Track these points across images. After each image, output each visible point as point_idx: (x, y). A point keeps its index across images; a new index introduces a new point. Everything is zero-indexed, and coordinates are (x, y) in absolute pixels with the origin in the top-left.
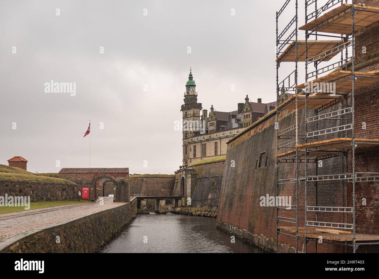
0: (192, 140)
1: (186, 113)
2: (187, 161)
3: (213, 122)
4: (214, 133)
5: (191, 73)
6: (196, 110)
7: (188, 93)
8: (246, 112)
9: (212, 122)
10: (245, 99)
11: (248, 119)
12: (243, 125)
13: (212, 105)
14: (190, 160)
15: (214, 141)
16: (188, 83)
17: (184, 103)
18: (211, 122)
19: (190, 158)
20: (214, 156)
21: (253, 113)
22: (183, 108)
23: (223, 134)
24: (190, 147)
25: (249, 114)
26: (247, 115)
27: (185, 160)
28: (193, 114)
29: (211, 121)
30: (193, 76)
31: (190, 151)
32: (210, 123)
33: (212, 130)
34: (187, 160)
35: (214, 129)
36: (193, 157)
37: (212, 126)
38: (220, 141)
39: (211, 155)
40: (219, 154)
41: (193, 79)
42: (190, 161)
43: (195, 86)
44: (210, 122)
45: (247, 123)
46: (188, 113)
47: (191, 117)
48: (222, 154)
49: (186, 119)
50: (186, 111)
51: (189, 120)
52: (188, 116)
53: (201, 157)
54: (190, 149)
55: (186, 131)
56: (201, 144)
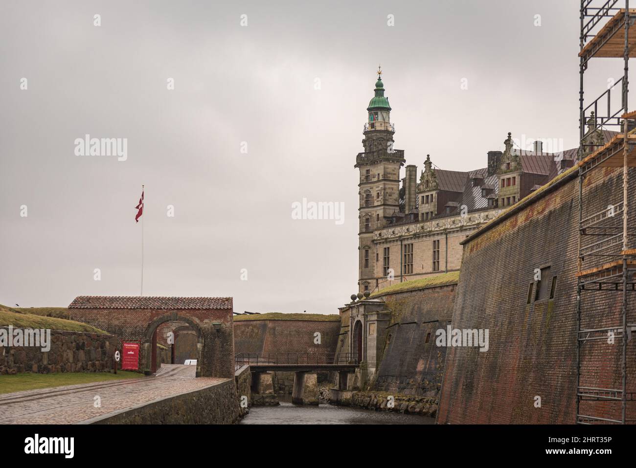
0: (380, 235)
1: (368, 171)
2: (369, 283)
3: (429, 194)
4: (432, 219)
5: (380, 79)
6: (391, 167)
7: (372, 125)
8: (506, 172)
9: (427, 194)
10: (505, 143)
11: (511, 187)
12: (500, 203)
13: (428, 156)
14: (375, 281)
15: (433, 239)
16: (372, 102)
17: (363, 150)
18: (425, 195)
19: (376, 276)
20: (431, 273)
21: (523, 176)
22: (361, 161)
23: (454, 222)
24: (375, 251)
25: (514, 178)
26: (509, 179)
27: (364, 281)
28: (385, 175)
29: (424, 192)
30: (384, 88)
31: (375, 261)
32: (423, 197)
33: (427, 213)
34: (369, 281)
35: (432, 210)
36: (381, 275)
37: (427, 202)
38: (447, 239)
39: (424, 271)
40: (442, 267)
41: (386, 95)
42: (375, 285)
43: (389, 109)
44: (422, 195)
45: (509, 198)
46: (371, 173)
47: (379, 181)
48: (449, 268)
49: (367, 187)
50: (368, 168)
51: (374, 188)
52: (371, 180)
53: (400, 274)
54: (375, 255)
55: (367, 214)
56: (402, 245)
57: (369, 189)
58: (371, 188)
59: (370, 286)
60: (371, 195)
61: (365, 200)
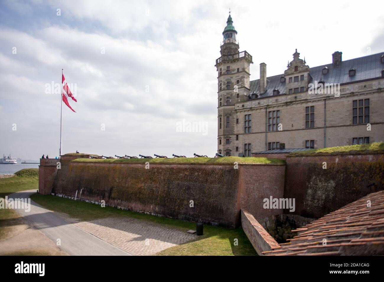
0: (243, 106)
1: (228, 67)
2: (230, 137)
3: (299, 75)
13: (296, 49)
14: (235, 136)
15: (305, 105)
17: (220, 56)
18: (293, 76)
19: (235, 133)
20: (303, 129)
22: (220, 62)
24: (235, 117)
27: (226, 136)
29: (292, 74)
30: (232, 20)
31: (235, 124)
32: (291, 78)
33: (296, 89)
34: (230, 136)
35: (303, 85)
36: (242, 132)
37: (297, 81)
38: (325, 104)
39: (294, 128)
40: (319, 122)
41: (233, 25)
42: (235, 138)
44: (290, 76)
46: (231, 68)
48: (328, 125)
49: (228, 77)
50: (228, 65)
51: (234, 77)
52: (231, 72)
53: (264, 131)
54: (235, 120)
55: (228, 94)
56: (266, 112)
57: (229, 78)
58: (231, 78)
59: (231, 140)
60: (231, 82)
61: (226, 85)
